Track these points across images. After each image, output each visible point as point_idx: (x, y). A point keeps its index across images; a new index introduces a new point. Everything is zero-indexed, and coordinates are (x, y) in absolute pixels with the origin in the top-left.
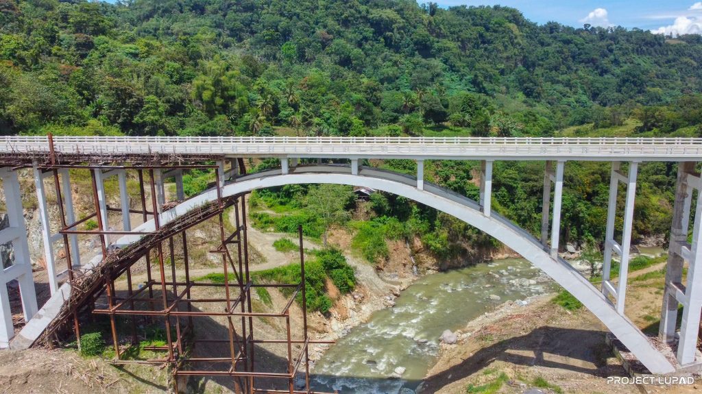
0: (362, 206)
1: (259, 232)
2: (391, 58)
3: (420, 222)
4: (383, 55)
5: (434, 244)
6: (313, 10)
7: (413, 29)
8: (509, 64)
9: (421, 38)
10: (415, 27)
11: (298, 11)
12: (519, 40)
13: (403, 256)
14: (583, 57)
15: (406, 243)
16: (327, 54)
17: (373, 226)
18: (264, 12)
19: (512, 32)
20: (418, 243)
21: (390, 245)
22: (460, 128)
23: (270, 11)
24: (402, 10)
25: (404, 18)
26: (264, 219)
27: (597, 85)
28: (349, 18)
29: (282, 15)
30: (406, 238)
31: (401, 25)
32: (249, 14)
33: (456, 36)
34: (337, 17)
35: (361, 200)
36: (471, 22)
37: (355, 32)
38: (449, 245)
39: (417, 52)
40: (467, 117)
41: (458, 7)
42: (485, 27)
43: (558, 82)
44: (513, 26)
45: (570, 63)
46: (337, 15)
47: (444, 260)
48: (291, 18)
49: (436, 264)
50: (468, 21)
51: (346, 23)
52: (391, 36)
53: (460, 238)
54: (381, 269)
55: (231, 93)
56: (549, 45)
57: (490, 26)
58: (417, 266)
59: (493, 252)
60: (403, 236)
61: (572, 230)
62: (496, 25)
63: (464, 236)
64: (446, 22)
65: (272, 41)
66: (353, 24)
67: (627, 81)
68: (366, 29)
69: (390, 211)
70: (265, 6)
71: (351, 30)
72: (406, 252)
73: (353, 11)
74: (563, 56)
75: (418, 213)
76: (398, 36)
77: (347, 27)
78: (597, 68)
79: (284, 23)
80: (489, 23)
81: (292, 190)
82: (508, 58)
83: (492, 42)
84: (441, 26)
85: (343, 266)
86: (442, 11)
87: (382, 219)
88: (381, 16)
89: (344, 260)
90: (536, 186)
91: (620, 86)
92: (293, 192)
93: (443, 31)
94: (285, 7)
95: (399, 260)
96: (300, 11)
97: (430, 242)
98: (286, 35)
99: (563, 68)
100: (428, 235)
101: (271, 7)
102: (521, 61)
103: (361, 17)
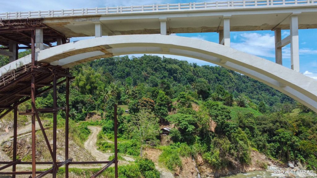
0: (165, 138)
1: (101, 153)
2: (177, 84)
3: (201, 145)
4: (173, 83)
5: (210, 159)
6: (141, 64)
7: (186, 73)
8: (230, 90)
9: (190, 77)
10: (187, 72)
11: (134, 65)
12: (234, 80)
13: (191, 167)
14: (263, 88)
15: (192, 159)
16: (147, 83)
17: (172, 148)
18: (118, 65)
19: (231, 76)
20: (200, 159)
21: (183, 160)
22: (217, 102)
23: (121, 65)
24: (181, 65)
25: (182, 68)
26: (105, 145)
27: (272, 100)
28: (158, 68)
29: (127, 66)
30: (193, 156)
31: (181, 71)
32: (112, 66)
33: (206, 77)
34: (152, 67)
35: (164, 135)
36: (212, 72)
37: (160, 74)
38: (220, 159)
39: (188, 83)
40: (220, 96)
41: (206, 66)
42: (218, 74)
43: (254, 98)
44: (231, 74)
45: (258, 90)
46: (152, 66)
47: (217, 170)
48: (131, 68)
49: (212, 173)
50: (211, 71)
51: (156, 70)
52: (176, 76)
53: (227, 154)
54: (177, 175)
55: (96, 85)
56: (247, 83)
57: (221, 73)
58: (200, 174)
59: (246, 167)
60: (191, 154)
61: (290, 153)
62: (223, 73)
63: (230, 153)
64: (201, 71)
65: (122, 77)
66: (159, 71)
67: (285, 98)
68: (165, 72)
69: (182, 139)
70: (119, 63)
71: (158, 73)
72: (193, 165)
73: (159, 65)
74: (254, 87)
75: (200, 140)
76: (180, 76)
77: (156, 72)
78: (270, 93)
79: (127, 69)
80: (220, 72)
81: (123, 129)
82: (230, 88)
83: (222, 81)
84: (199, 73)
85: (153, 169)
86: (199, 67)
87: (177, 144)
88: (171, 67)
89: (154, 165)
90: (266, 127)
91: (282, 101)
92: (124, 130)
93: (200, 75)
94: (128, 63)
95: (189, 170)
96: (135, 65)
97: (208, 158)
98: (128, 74)
99: (255, 92)
100: (206, 153)
101: (122, 63)
102: (236, 89)
103: (163, 68)
